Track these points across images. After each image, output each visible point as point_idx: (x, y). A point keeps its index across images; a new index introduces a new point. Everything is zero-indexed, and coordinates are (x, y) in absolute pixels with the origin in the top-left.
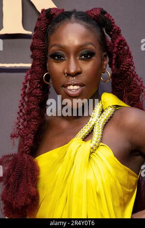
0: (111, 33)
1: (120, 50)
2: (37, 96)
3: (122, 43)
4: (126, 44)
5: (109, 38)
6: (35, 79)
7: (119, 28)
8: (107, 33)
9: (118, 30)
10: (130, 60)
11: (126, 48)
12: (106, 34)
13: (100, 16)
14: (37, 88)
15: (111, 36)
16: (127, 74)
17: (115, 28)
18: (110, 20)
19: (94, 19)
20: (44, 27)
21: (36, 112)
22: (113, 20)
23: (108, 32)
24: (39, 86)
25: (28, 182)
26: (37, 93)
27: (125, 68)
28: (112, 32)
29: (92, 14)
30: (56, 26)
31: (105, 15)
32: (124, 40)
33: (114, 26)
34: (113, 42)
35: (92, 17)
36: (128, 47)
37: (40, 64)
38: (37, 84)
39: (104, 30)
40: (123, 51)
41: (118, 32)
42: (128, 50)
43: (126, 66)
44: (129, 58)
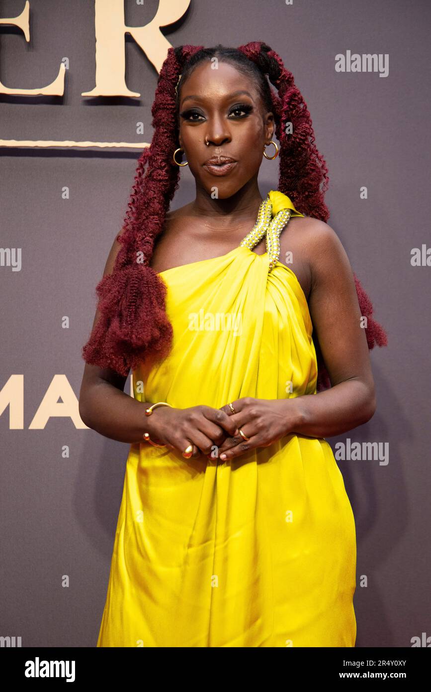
0: (278, 82)
1: (292, 110)
2: (160, 181)
3: (296, 98)
4: (301, 101)
5: (275, 91)
6: (158, 154)
7: (290, 74)
8: (272, 83)
9: (289, 78)
10: (307, 125)
11: (302, 106)
12: (271, 85)
13: (260, 54)
14: (161, 168)
15: (278, 86)
16: (302, 148)
17: (284, 73)
18: (276, 61)
19: (250, 59)
20: (173, 75)
21: (157, 205)
22: (281, 60)
23: (273, 80)
24: (163, 165)
25: (152, 303)
26: (160, 175)
27: (300, 139)
28: (279, 80)
29: (247, 51)
30: (191, 70)
31: (269, 53)
32: (299, 94)
33: (282, 70)
34: (281, 96)
35: (247, 55)
36: (305, 106)
37: (166, 132)
38: (161, 163)
39: (268, 77)
40: (297, 111)
41: (289, 81)
42: (305, 110)
43: (302, 135)
44: (306, 123)
